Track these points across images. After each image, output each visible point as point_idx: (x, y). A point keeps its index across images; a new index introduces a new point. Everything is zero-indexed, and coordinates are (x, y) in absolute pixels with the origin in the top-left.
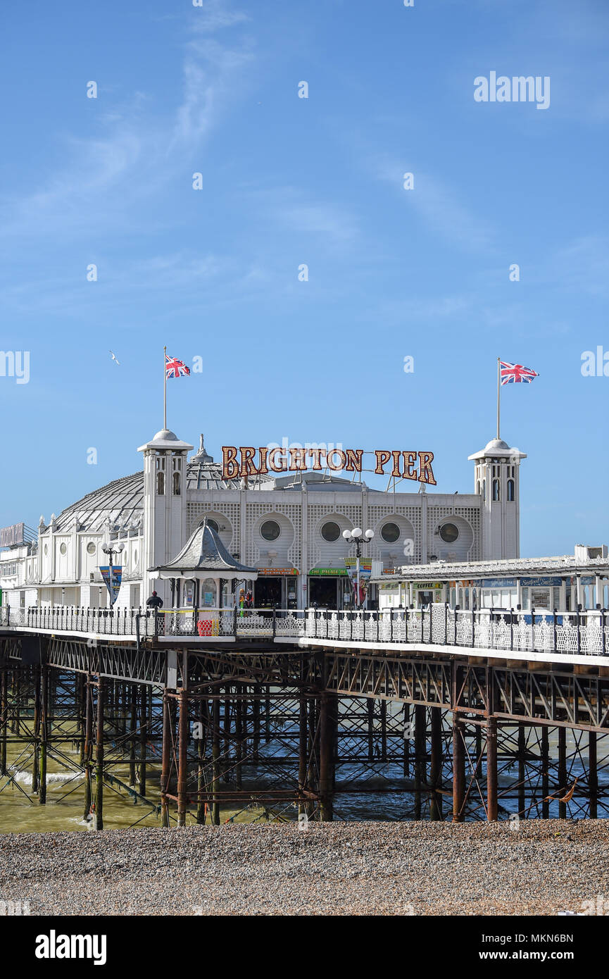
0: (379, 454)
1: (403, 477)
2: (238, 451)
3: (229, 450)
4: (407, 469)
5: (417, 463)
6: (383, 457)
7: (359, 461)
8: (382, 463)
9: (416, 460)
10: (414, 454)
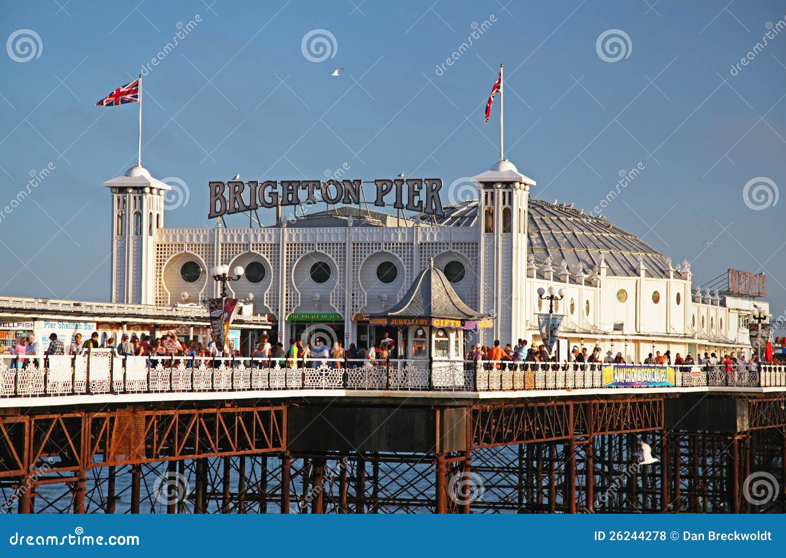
0: (379, 184)
1: (407, 209)
2: (226, 186)
3: (217, 186)
4: (411, 199)
5: (423, 193)
6: (383, 187)
7: (357, 192)
8: (383, 193)
9: (421, 188)
10: (419, 182)
